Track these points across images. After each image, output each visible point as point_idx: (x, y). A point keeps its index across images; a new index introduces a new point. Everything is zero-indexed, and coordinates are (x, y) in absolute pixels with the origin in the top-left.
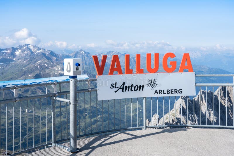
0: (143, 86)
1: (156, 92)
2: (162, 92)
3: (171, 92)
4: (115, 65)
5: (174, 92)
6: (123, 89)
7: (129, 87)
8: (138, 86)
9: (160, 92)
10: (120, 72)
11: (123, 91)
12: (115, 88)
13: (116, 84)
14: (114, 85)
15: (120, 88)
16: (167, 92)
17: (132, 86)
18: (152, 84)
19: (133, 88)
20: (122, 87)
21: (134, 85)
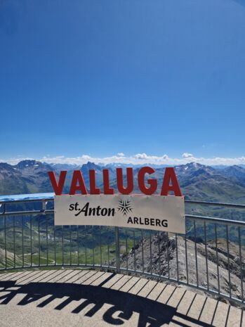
0: (113, 210)
1: (130, 220)
2: (139, 222)
3: (151, 222)
5: (155, 223)
6: (86, 211)
7: (94, 209)
8: (106, 210)
9: (136, 220)
10: (84, 192)
11: (86, 215)
12: (76, 210)
13: (77, 204)
14: (74, 207)
15: (82, 211)
16: (146, 221)
17: (99, 208)
18: (125, 207)
19: (100, 211)
20: (85, 209)
21: (102, 207)
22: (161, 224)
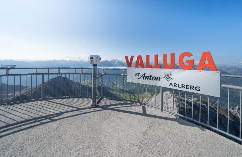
0: (160, 78)
1: (171, 84)
2: (177, 86)
3: (187, 87)
4: (140, 61)
5: (190, 88)
6: (144, 77)
7: (148, 77)
8: (155, 77)
9: (175, 85)
10: (143, 66)
11: (143, 79)
12: (138, 76)
13: (139, 74)
14: (138, 74)
15: (142, 77)
16: (182, 86)
17: (151, 76)
18: (168, 77)
19: (151, 78)
20: (143, 76)
21: (153, 76)
22: (194, 89)
